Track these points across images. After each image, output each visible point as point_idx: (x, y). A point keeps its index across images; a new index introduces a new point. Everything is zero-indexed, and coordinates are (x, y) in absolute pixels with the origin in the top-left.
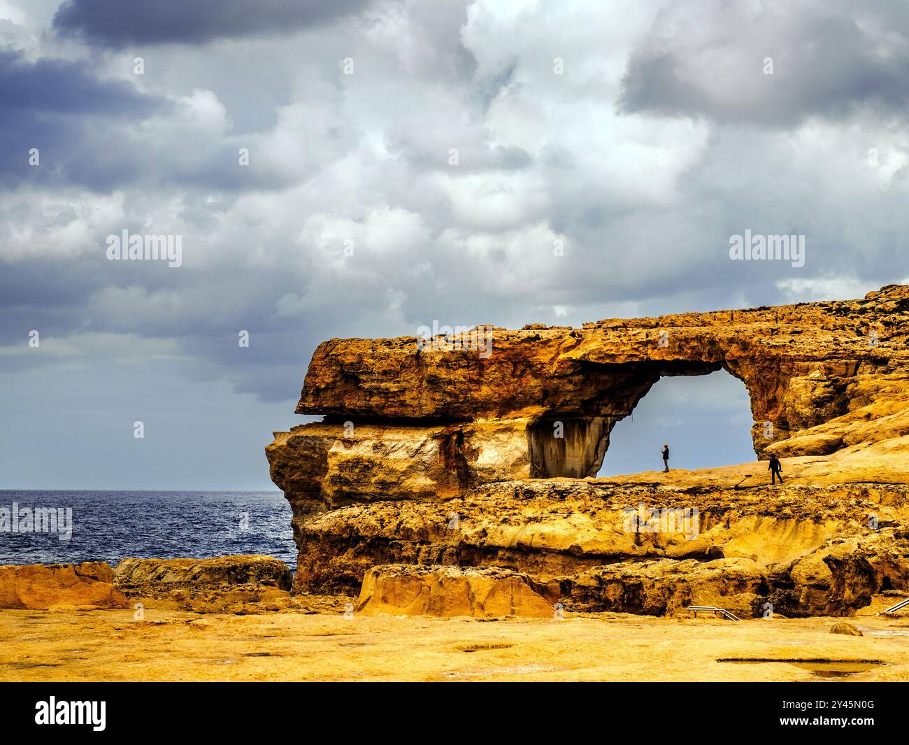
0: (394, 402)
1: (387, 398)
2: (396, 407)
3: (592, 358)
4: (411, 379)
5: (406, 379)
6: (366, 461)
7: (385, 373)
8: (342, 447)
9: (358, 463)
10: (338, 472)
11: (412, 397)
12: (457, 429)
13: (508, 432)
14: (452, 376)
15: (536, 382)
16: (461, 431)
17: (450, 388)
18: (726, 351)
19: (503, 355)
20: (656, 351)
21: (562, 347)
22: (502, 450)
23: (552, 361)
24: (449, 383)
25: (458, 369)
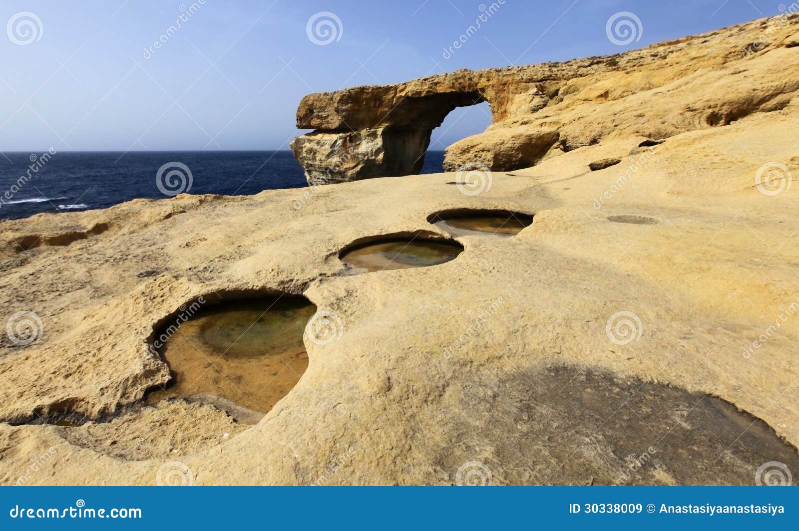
0: (325, 122)
1: (323, 120)
2: (326, 124)
4: (330, 110)
5: (328, 110)
7: (321, 108)
8: (308, 143)
10: (306, 154)
11: (331, 119)
12: (349, 134)
13: (374, 135)
14: (344, 108)
15: (386, 109)
16: (350, 135)
17: (344, 113)
18: (478, 83)
19: (369, 96)
20: (441, 88)
21: (398, 90)
22: (370, 144)
23: (393, 98)
24: (344, 111)
25: (348, 104)
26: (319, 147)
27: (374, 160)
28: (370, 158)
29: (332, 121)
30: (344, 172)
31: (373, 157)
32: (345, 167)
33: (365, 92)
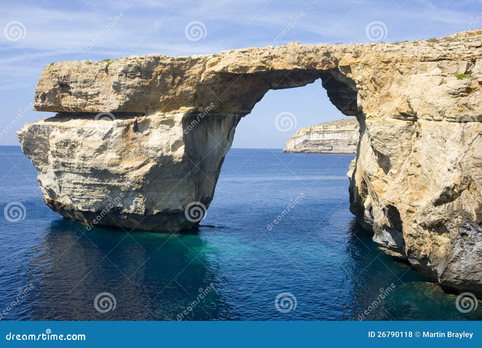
0: (92, 102)
1: (87, 99)
2: (93, 105)
3: (230, 70)
4: (103, 85)
5: (99, 85)
6: (73, 142)
7: (85, 82)
8: (58, 131)
9: (67, 143)
10: (56, 148)
11: (103, 98)
12: (134, 120)
13: (170, 122)
14: (130, 82)
15: (189, 88)
16: (136, 121)
17: (128, 91)
18: (340, 59)
19: (166, 68)
20: (279, 63)
21: (208, 63)
22: (165, 135)
23: (201, 73)
24: (128, 88)
25: (134, 78)
26: (82, 137)
27: (171, 156)
28: (165, 154)
29: (105, 102)
30: (123, 174)
31: (170, 153)
32: (125, 167)
33: (161, 63)
